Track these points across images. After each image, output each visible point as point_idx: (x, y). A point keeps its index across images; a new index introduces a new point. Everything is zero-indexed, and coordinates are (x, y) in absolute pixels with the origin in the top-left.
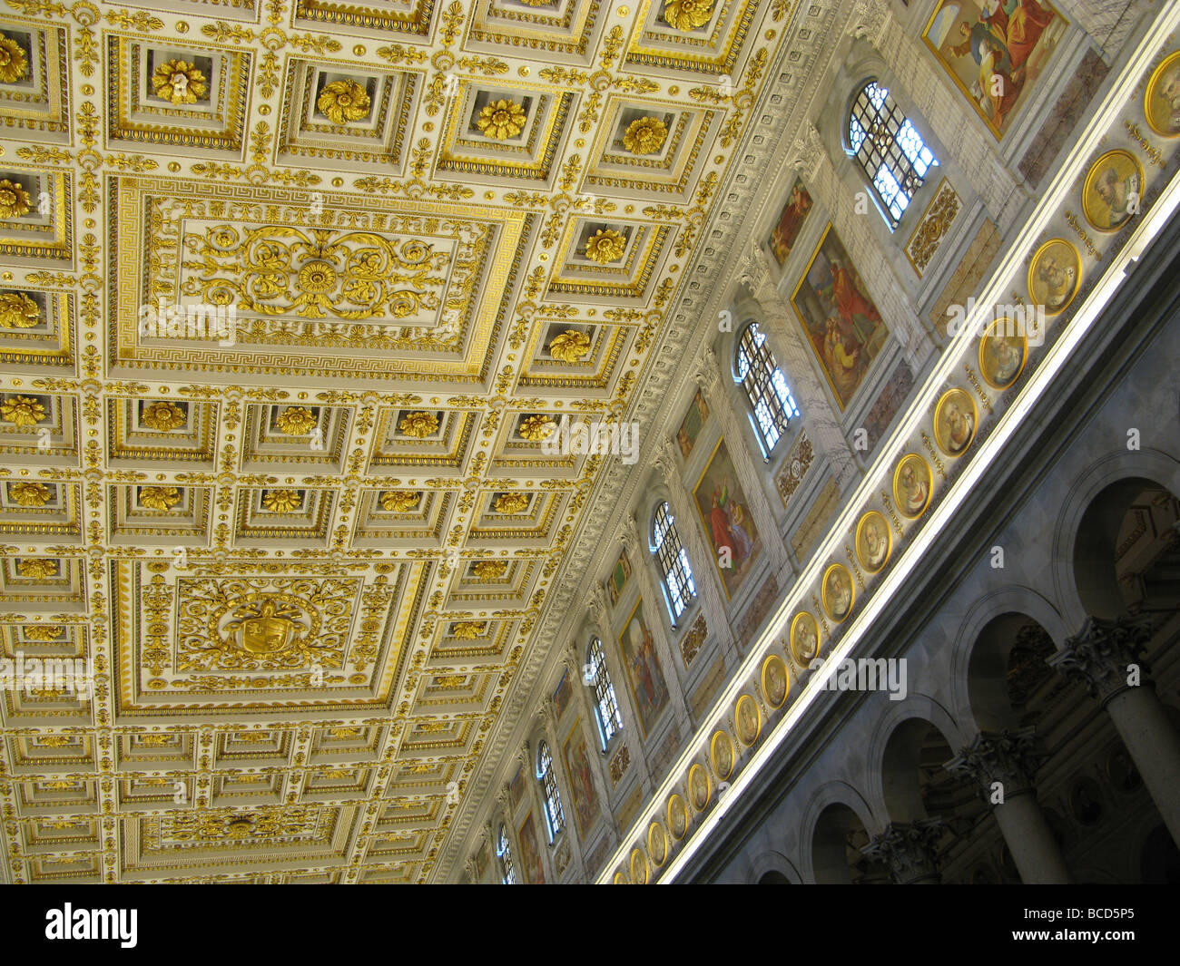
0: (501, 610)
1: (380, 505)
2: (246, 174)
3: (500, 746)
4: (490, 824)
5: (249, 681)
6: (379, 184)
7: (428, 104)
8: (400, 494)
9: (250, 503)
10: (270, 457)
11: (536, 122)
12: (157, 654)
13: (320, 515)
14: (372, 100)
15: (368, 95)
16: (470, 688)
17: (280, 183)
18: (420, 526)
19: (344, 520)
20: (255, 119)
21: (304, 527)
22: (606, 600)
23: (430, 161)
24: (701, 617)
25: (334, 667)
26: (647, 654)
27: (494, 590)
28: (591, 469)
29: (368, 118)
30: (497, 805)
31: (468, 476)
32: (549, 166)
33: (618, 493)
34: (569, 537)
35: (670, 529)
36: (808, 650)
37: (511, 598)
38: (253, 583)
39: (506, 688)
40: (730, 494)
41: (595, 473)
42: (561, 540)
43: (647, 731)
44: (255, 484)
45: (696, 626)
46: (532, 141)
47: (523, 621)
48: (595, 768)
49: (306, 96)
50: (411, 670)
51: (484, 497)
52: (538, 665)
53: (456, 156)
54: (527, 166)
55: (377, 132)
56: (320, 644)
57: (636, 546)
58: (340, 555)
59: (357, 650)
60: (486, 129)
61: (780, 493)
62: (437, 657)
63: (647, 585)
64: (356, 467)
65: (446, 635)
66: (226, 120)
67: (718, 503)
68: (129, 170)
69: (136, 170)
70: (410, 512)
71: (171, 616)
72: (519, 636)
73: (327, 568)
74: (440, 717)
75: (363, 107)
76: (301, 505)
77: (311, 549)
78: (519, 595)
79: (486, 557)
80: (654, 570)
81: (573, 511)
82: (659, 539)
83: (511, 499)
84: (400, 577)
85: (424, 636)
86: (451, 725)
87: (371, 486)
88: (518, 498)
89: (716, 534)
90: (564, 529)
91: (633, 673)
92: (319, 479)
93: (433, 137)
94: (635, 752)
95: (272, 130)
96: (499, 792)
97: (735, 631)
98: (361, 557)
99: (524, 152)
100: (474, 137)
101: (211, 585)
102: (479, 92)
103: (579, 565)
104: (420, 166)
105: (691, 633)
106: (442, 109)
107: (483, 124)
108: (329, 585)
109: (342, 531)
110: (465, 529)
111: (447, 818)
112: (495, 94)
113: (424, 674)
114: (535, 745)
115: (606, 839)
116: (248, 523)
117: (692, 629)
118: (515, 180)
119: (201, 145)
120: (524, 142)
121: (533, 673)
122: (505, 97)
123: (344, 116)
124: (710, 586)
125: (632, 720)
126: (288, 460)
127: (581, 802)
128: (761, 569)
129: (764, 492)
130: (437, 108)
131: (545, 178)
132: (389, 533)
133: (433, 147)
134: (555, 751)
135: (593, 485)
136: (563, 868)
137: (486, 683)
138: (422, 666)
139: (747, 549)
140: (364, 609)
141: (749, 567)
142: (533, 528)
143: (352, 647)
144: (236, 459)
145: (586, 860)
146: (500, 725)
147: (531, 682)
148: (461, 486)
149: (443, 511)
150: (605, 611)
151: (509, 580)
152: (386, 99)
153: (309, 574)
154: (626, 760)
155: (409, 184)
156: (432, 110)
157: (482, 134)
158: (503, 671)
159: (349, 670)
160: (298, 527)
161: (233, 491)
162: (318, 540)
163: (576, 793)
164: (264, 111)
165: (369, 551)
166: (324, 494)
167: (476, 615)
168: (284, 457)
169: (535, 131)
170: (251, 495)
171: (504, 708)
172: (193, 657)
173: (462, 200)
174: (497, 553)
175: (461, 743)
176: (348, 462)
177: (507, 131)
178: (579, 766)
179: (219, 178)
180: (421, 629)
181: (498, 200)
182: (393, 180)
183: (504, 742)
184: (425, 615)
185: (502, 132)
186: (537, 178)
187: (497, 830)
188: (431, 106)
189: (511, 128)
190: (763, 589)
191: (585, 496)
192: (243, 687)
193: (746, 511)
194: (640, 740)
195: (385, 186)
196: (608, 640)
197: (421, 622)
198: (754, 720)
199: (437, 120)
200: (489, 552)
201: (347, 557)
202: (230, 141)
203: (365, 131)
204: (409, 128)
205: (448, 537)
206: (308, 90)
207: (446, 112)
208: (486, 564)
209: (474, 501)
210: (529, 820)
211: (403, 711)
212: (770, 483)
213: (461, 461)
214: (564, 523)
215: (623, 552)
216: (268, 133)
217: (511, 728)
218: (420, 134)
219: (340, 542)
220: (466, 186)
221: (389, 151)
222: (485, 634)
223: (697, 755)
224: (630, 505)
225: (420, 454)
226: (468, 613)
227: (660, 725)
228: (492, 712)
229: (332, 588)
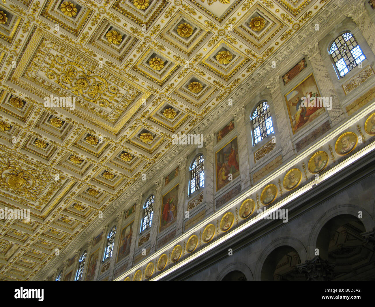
0: (91, 206)
1: (70, 159)
2: (76, 44)
3: (72, 246)
4: (58, 269)
5: (4, 194)
6: (113, 65)
7: (138, 49)
8: (77, 158)
9: (31, 140)
10: (43, 129)
11: (166, 69)
13: (50, 153)
14: (122, 41)
15: (122, 39)
16: (71, 225)
17: (84, 52)
18: (79, 170)
19: (57, 158)
20: (86, 30)
21: (44, 155)
22: (124, 216)
23: (131, 66)
24: (149, 234)
25: (33, 200)
26: (129, 238)
27: (92, 199)
28: (136, 176)
29: (119, 45)
30: (63, 264)
31: (99, 162)
32: (164, 83)
33: (142, 186)
34: (121, 193)
35: (151, 204)
36: (176, 257)
37: (96, 204)
38: (20, 164)
39: (82, 230)
40: (173, 201)
41: (137, 178)
42: (118, 193)
43: (118, 261)
44: (35, 135)
45: (146, 236)
46: (163, 74)
47: (96, 212)
48: (98, 265)
49: (104, 30)
50: (56, 212)
51: (101, 170)
52: (95, 227)
53: (139, 68)
54: (158, 80)
55: (119, 50)
56: (32, 192)
57: (140, 204)
58: (51, 168)
59: (42, 199)
60: (151, 64)
61: (188, 207)
62: (66, 211)
63: (138, 217)
64: (67, 144)
65: (71, 206)
66: (77, 26)
67: (169, 202)
68: (42, 27)
69: (44, 27)
70: (77, 165)
72: (93, 216)
73: (45, 170)
74: (58, 230)
75: (119, 42)
76: (46, 148)
77: (43, 162)
78: (99, 204)
79: (94, 188)
80: (141, 214)
81: (125, 186)
82: (147, 205)
83: (109, 174)
84: (66, 182)
85: (65, 203)
86: (61, 233)
87: (69, 152)
88: (111, 175)
89: (164, 211)
90: (121, 190)
91: (122, 242)
92: (55, 143)
93: (135, 59)
94: (112, 266)
95: (89, 35)
96: (65, 261)
97: (157, 242)
98: (57, 171)
99: (159, 76)
100: (146, 65)
101: (7, 159)
102: (154, 53)
103: (120, 202)
104: (127, 66)
105: (144, 237)
106: (141, 53)
107: (151, 62)
108: (43, 175)
109: (55, 161)
110: (91, 177)
111: (46, 262)
112: (159, 56)
113: (59, 214)
114: (83, 251)
116: (27, 146)
117: (145, 236)
118: (153, 83)
119: (67, 30)
120: (160, 73)
121: (92, 229)
122: (161, 58)
123: (112, 42)
124: (156, 225)
125: (115, 256)
126: (48, 132)
127: (89, 274)
128: (173, 227)
129: (184, 205)
130: (140, 52)
131: (161, 86)
132: (68, 168)
133: (133, 62)
134: (88, 255)
135: (135, 181)
137: (77, 226)
138: (60, 212)
139: (171, 220)
140: (50, 187)
141: (170, 225)
142: (112, 186)
143: (41, 197)
144: (33, 125)
146: (75, 240)
147: (91, 231)
148: (96, 164)
149: (88, 169)
150: (122, 219)
151: (97, 198)
152: (126, 42)
153: (38, 169)
154: (108, 267)
155: (122, 70)
156: (138, 52)
157: (149, 65)
158: (83, 224)
159: (37, 204)
160: (42, 154)
161: (27, 134)
162: (46, 160)
163: (88, 271)
164: (90, 29)
165: (60, 171)
166: (54, 148)
167: (83, 204)
168: (47, 131)
169: (165, 71)
170: (32, 138)
171: (79, 236)
173: (135, 81)
174: (98, 188)
175: (61, 240)
176: (66, 142)
177: (157, 68)
178: (93, 263)
179: (67, 41)
180: (65, 201)
181: (145, 86)
182: (117, 66)
183: (74, 246)
184: (68, 197)
185: (155, 67)
186: (159, 85)
187: (60, 272)
188: (138, 50)
189: (158, 67)
190: (171, 233)
191: (131, 183)
192: (1, 194)
193: (176, 208)
194: (115, 263)
195: (114, 67)
196: (118, 229)
197: (65, 199)
198: (151, 271)
199: (138, 55)
200: (96, 187)
201: (52, 169)
202: (76, 33)
203: (116, 48)
204: (129, 54)
205: (85, 177)
206: (105, 29)
207: (142, 54)
208: (93, 190)
209: (98, 170)
210: (71, 273)
211: (47, 223)
212: (186, 203)
213: (99, 156)
214: (121, 188)
215: (135, 205)
216: (88, 36)
217: (78, 242)
218: (131, 57)
219: (52, 164)
220: (137, 78)
221: (120, 57)
222: (83, 211)
223: (130, 274)
224: (143, 191)
225: (88, 149)
226: (81, 202)
227: (123, 261)
228: (74, 235)
229: (43, 176)
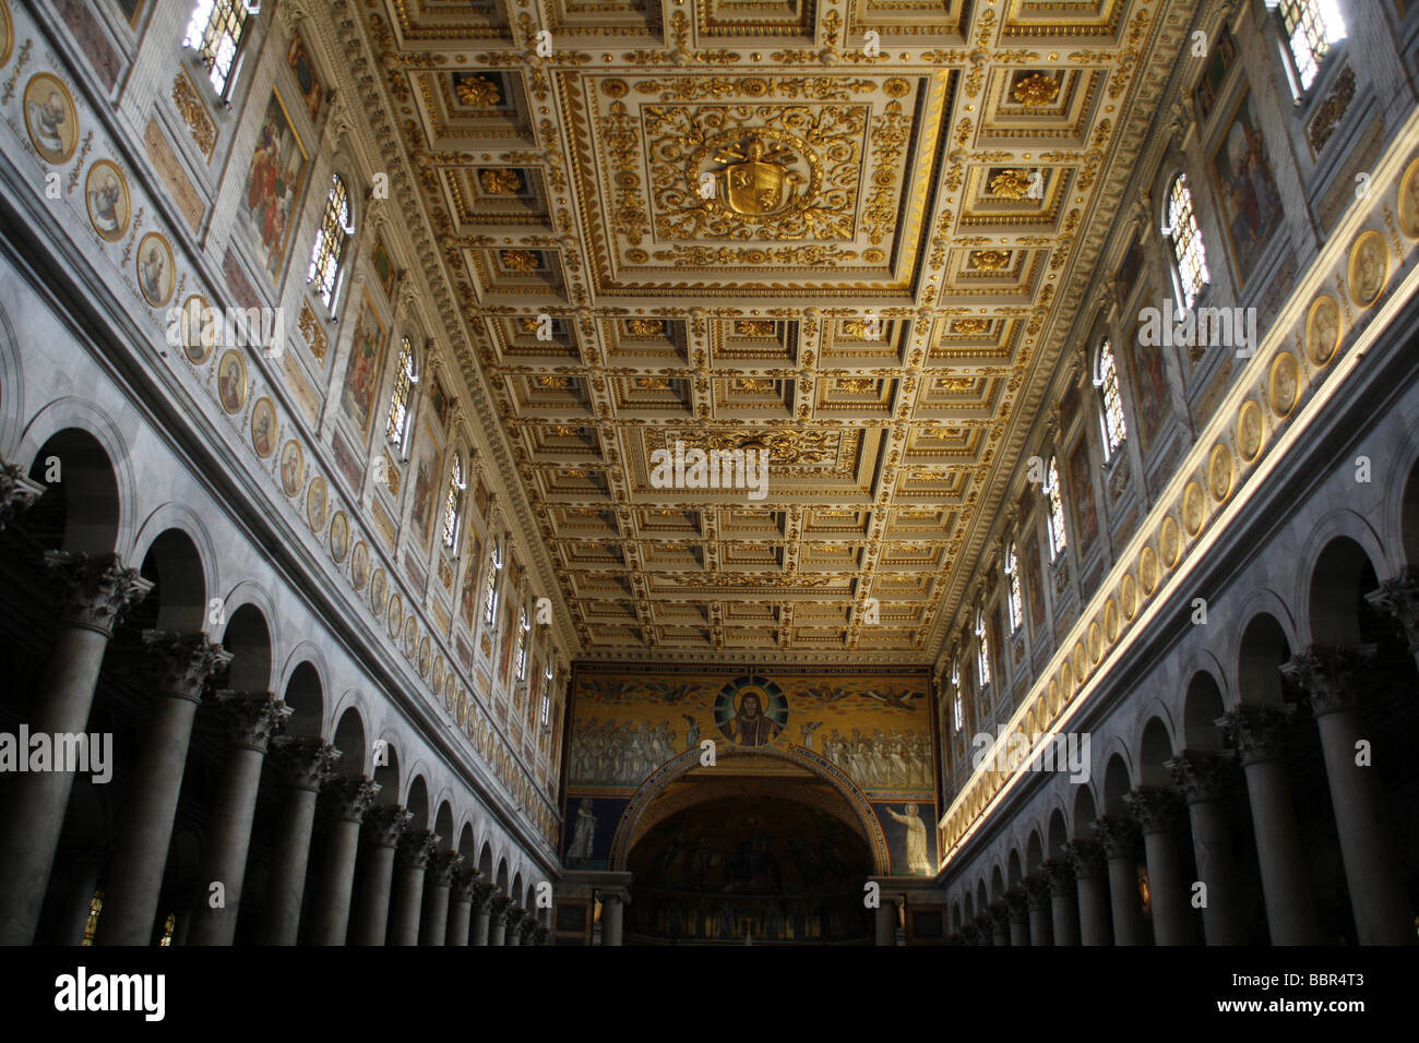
0: (1051, 150)
3: (1052, 355)
5: (742, 254)
12: (631, 215)
16: (1015, 274)
18: (940, 18)
21: (786, 20)
22: (1195, 110)
24: (1347, 70)
25: (843, 238)
26: (1252, 166)
27: (1042, 123)
30: (1046, 432)
34: (1146, 29)
37: (1066, 136)
38: (734, 113)
39: (1059, 272)
42: (1135, 36)
43: (1244, 277)
45: (1336, 89)
47: (1082, 168)
50: (937, 239)
52: (1102, 236)
56: (823, 204)
58: (834, 58)
59: (871, 213)
62: (970, 223)
65: (982, 195)
71: (640, 160)
72: (1077, 193)
73: (823, 90)
74: (976, 311)
77: (796, 51)
78: (1077, 130)
79: (1029, 64)
84: (918, 102)
85: (952, 186)
86: (993, 324)
90: (1139, 15)
91: (1229, 203)
96: (1050, 415)
98: (862, 63)
101: (683, 117)
103: (1160, 73)
108: (827, 116)
109: (834, 20)
110: (998, 16)
111: (989, 453)
113: (953, 244)
115: (1178, 442)
116: (714, 16)
117: (1330, 95)
121: (1094, 249)
125: (1225, 267)
132: (898, 29)
134: (1119, 345)
136: (1120, 493)
137: (1035, 264)
138: (950, 233)
140: (874, 153)
142: (1096, 21)
143: (863, 210)
145: (1149, 476)
146: (1052, 326)
147: (1092, 260)
150: (1193, 127)
151: (1065, 112)
153: (800, 98)
158: (1056, 246)
159: (862, 243)
160: (778, 20)
162: (804, 37)
165: (871, 53)
167: (1018, 158)
171: (1058, 301)
172: (674, 220)
174: (1046, 58)
175: (1006, 352)
180: (948, 177)
183: (1057, 350)
184: (952, 156)
187: (1045, 463)
192: (736, 263)
194: (1235, 292)
197: (949, 166)
200: (1033, 56)
210: (1082, 441)
211: (929, 300)
215: (1224, 29)
217: (1066, 329)
219: (832, 38)
223: (1324, 282)
226: (1007, 155)
227: (1268, 258)
228: (1041, 307)
229: (832, 120)
